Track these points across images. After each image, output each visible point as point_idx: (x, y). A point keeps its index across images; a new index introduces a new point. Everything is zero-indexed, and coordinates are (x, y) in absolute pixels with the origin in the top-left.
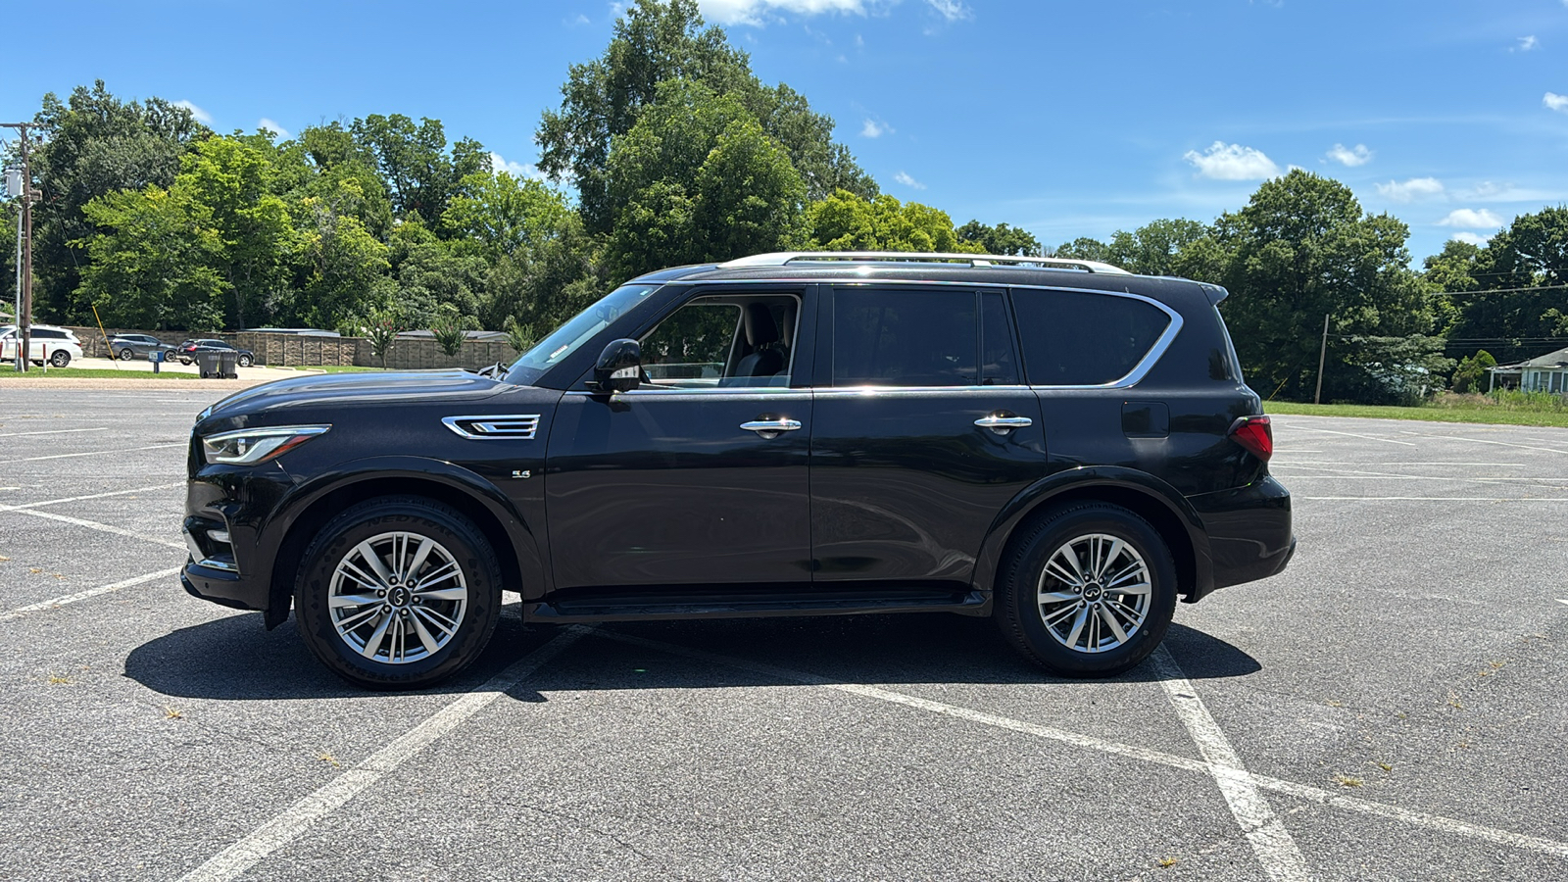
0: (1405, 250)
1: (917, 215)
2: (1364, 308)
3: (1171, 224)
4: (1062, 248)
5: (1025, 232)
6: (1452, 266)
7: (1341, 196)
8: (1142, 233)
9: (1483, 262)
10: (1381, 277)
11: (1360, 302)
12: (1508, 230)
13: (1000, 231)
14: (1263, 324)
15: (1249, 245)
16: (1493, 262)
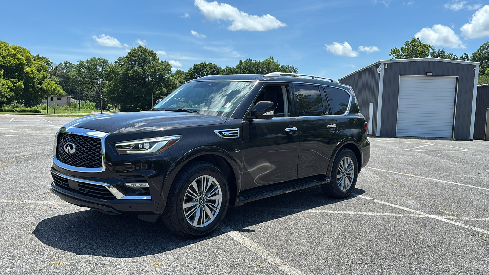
0: (171, 72)
1: (18, 49)
2: (162, 88)
3: (97, 59)
4: (59, 64)
5: (47, 58)
6: (179, 77)
7: (154, 55)
8: (88, 61)
9: (187, 76)
10: (166, 79)
11: (161, 86)
12: (193, 68)
13: (37, 57)
14: (134, 92)
15: (128, 67)
16: (190, 76)
